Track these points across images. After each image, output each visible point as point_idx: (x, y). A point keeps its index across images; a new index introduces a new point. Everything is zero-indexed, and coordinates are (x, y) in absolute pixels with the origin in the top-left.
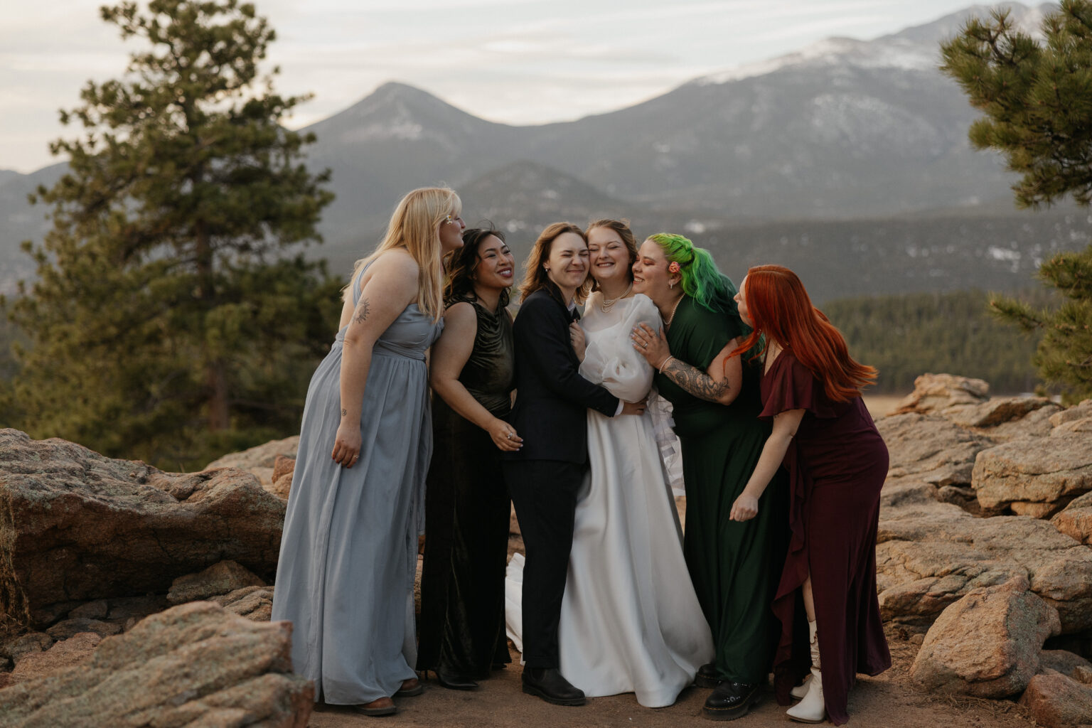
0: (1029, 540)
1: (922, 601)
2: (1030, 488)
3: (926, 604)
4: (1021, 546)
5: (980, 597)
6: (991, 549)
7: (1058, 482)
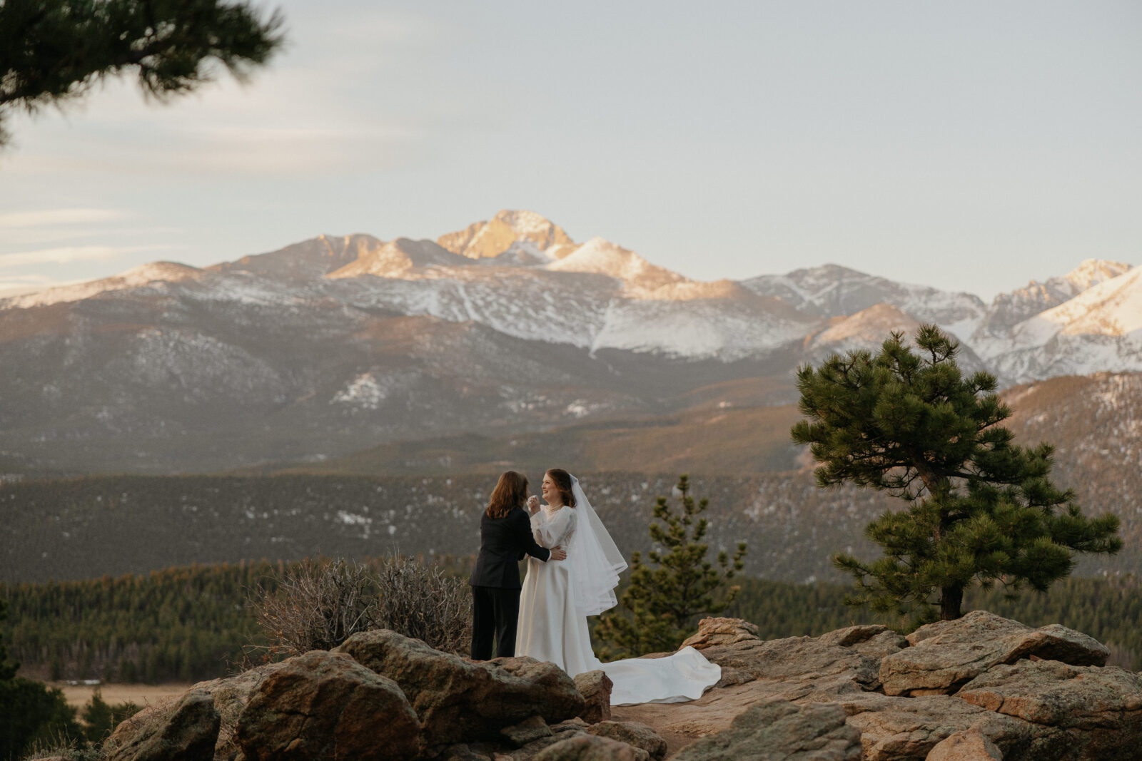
0: (952, 709)
1: (907, 746)
2: (928, 680)
3: (910, 748)
4: (949, 713)
5: (960, 737)
6: (931, 715)
7: (951, 674)
